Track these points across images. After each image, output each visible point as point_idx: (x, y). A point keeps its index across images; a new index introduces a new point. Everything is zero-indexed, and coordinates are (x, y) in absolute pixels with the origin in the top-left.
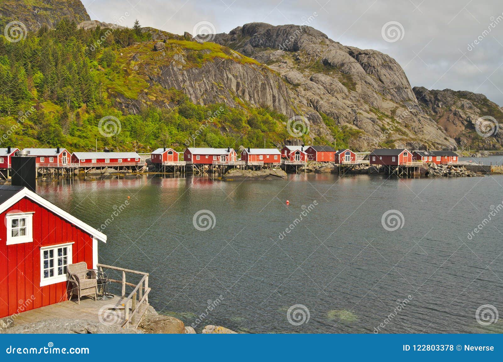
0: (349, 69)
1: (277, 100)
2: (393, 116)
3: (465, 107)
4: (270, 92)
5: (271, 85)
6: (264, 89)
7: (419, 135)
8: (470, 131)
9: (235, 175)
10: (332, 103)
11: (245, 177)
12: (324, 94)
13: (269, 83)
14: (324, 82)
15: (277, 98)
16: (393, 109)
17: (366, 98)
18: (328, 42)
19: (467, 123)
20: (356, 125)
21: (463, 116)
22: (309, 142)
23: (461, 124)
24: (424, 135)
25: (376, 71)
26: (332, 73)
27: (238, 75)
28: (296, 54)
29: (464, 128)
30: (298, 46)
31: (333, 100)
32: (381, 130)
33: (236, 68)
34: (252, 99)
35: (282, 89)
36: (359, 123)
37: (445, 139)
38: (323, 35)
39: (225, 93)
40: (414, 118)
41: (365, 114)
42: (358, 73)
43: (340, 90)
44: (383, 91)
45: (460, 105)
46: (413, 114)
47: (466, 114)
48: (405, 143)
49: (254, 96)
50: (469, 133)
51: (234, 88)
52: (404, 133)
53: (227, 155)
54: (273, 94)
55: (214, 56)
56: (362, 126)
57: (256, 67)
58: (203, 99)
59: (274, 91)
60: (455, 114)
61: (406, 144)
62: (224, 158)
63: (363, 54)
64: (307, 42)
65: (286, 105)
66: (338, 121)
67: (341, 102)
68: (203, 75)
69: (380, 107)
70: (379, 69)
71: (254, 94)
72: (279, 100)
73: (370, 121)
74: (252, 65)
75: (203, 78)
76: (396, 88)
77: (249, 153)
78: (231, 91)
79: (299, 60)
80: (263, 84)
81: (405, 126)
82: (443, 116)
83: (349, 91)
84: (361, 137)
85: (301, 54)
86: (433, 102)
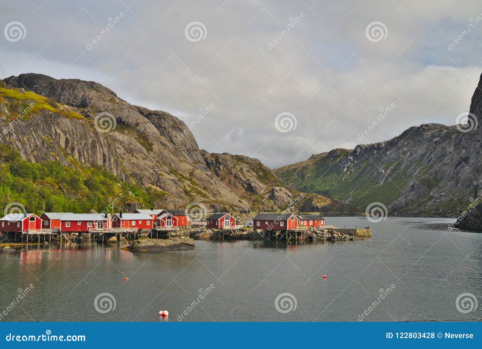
0: (144, 130)
1: (107, 160)
2: (191, 178)
3: (244, 170)
4: (101, 151)
5: (101, 143)
6: (94, 147)
7: (217, 198)
8: (251, 193)
9: (147, 245)
10: (133, 163)
11: (159, 247)
12: (124, 154)
13: (99, 141)
14: (122, 141)
15: (107, 157)
16: (190, 171)
17: (164, 159)
18: (118, 101)
19: (247, 186)
20: (160, 187)
21: (243, 179)
22: (143, 205)
23: (241, 187)
24: (222, 197)
25: (167, 132)
26: (127, 132)
27: (66, 130)
28: (86, 110)
29: (244, 191)
30: (86, 103)
31: (134, 160)
32: (184, 192)
33: (64, 122)
34: (82, 157)
35: (110, 147)
36: (162, 185)
37: (240, 201)
38: (112, 93)
39: (55, 149)
40: (211, 181)
41: (166, 176)
42: (153, 133)
43: (139, 150)
44: (176, 152)
45: (239, 169)
46: (209, 176)
47: (246, 177)
48: (208, 205)
49: (84, 154)
50: (250, 195)
51: (63, 144)
52: (204, 196)
53: (105, 221)
54: (103, 153)
55: (41, 108)
56: (166, 188)
57: (84, 123)
58: (34, 156)
59: (104, 150)
60: (236, 177)
61: (209, 207)
62: (101, 225)
63: (153, 114)
64: (96, 98)
65: (117, 165)
66: (142, 182)
67: (142, 162)
68: (31, 129)
69: (177, 169)
70: (170, 130)
71: (83, 152)
72: (109, 160)
73: (173, 183)
74: (81, 121)
75: (31, 132)
76: (187, 150)
77: (121, 219)
78: (61, 148)
79: (90, 116)
80: (93, 142)
81: (204, 188)
82: (224, 178)
83: (148, 152)
84: (167, 200)
85: (91, 111)
86: (215, 165)
